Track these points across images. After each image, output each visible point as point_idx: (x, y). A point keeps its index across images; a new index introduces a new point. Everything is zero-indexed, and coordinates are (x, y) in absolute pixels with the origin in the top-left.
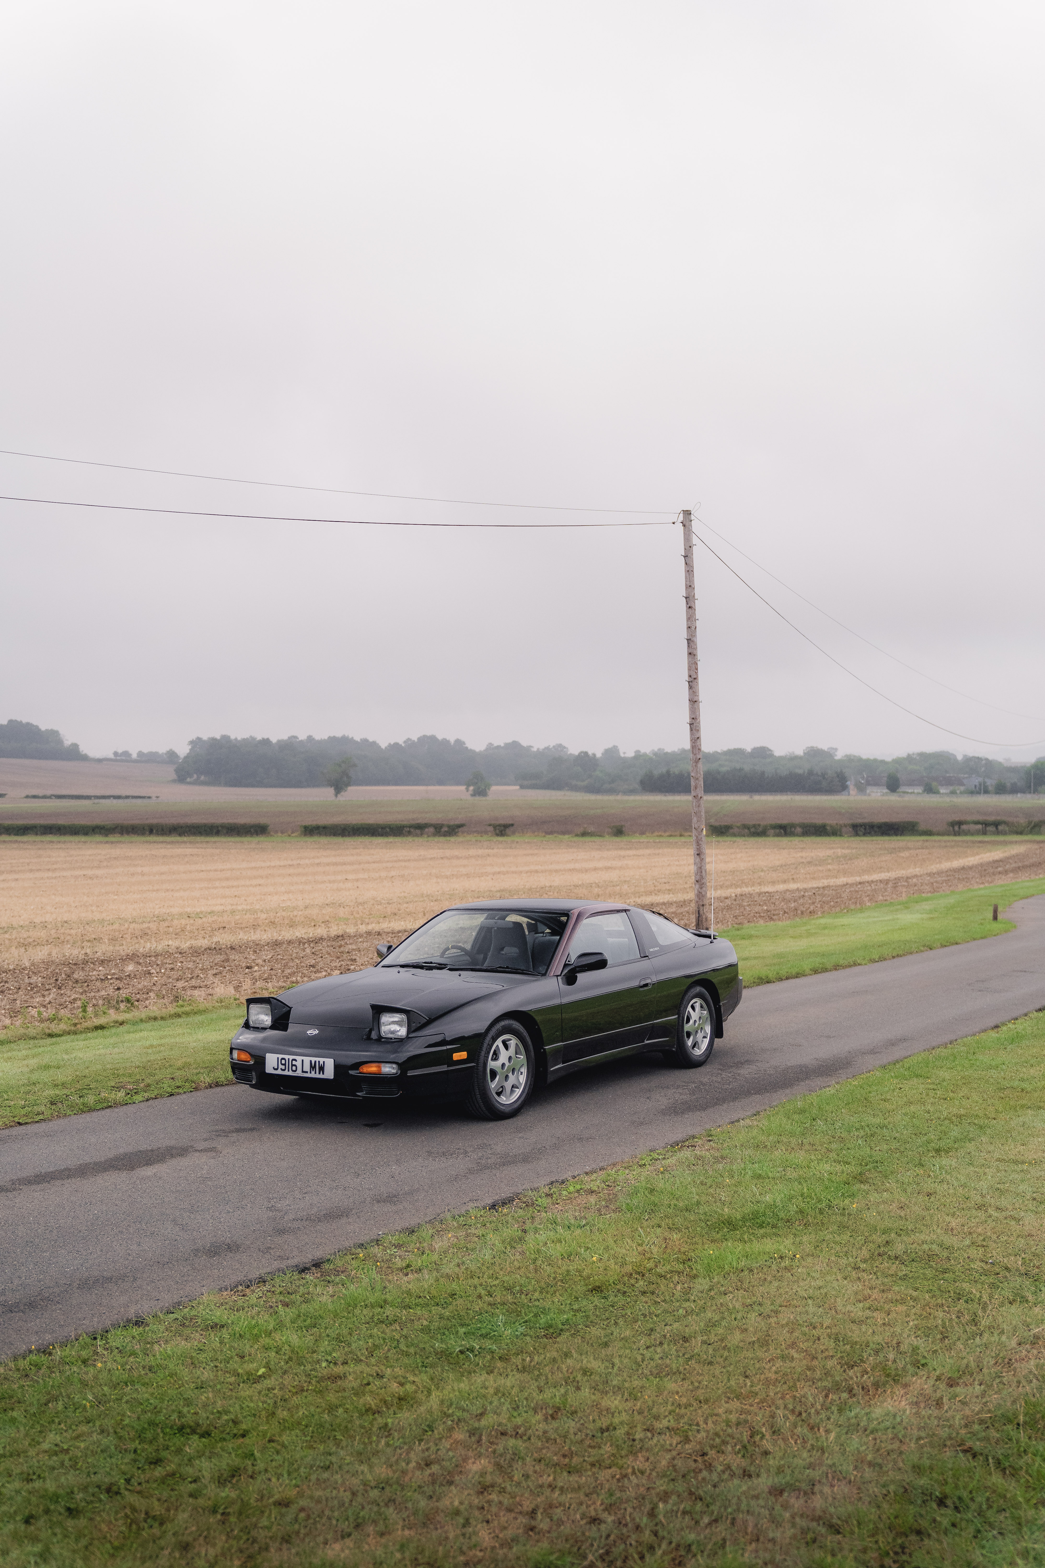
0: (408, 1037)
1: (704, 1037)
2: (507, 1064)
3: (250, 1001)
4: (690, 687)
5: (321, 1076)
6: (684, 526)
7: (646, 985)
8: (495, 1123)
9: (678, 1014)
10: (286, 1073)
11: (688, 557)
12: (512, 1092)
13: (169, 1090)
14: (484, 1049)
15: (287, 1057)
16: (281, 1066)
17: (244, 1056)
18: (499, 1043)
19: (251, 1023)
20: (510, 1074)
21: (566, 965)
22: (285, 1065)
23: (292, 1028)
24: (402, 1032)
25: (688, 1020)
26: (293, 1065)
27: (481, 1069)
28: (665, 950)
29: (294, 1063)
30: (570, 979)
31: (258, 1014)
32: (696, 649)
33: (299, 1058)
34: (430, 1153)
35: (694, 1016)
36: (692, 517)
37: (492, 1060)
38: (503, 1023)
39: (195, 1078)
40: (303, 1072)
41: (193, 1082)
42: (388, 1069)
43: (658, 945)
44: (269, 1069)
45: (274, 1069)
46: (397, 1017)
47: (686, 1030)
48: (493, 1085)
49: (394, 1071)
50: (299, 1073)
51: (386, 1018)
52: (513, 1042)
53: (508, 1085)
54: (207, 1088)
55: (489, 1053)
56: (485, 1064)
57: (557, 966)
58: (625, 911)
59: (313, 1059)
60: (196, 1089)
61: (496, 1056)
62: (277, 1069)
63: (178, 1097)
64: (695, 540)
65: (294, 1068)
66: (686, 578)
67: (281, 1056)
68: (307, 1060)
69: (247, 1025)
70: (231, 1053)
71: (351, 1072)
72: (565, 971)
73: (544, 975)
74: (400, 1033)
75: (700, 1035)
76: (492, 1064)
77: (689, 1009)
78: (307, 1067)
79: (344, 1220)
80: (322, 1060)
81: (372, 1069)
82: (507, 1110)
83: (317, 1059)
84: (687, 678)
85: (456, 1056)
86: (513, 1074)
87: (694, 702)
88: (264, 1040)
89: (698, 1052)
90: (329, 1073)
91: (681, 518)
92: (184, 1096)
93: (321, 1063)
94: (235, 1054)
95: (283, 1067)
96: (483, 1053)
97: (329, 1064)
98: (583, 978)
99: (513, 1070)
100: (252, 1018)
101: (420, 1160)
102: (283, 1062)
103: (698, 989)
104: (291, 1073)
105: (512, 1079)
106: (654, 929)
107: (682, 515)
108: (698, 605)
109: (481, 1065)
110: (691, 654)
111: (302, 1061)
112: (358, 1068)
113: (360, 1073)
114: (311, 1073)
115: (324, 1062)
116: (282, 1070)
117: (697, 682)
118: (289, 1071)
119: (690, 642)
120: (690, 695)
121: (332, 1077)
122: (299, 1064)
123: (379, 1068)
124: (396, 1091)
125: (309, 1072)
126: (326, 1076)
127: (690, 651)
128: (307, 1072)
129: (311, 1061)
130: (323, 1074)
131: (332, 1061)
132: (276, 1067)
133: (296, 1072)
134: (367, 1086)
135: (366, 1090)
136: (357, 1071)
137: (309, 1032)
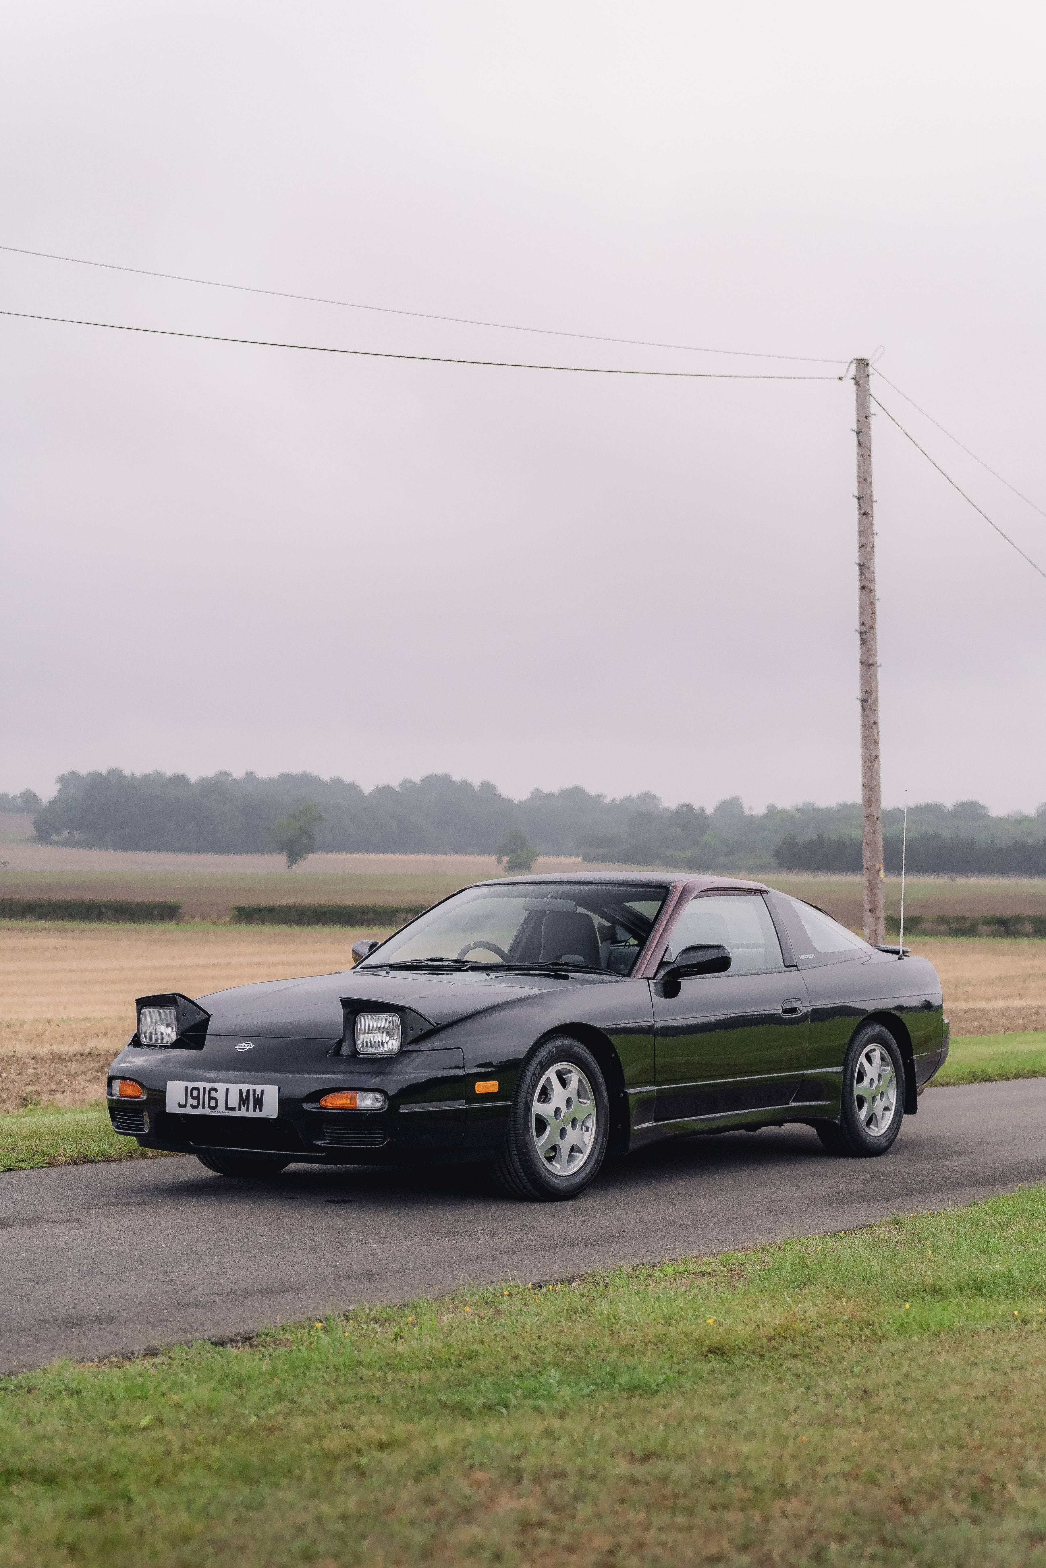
0: (402, 1053)
1: (887, 1109)
2: (564, 1110)
3: (143, 1003)
4: (863, 642)
5: (257, 1114)
6: (857, 383)
7: (793, 1010)
8: (542, 1205)
9: (845, 1064)
10: (199, 1111)
11: (862, 434)
12: (571, 1158)
13: (6, 1163)
14: (527, 1080)
15: (200, 1085)
16: (191, 1101)
17: (131, 1090)
18: (551, 1073)
19: (144, 1040)
20: (569, 1128)
21: (662, 964)
22: (198, 1098)
23: (210, 1044)
24: (392, 1045)
25: (860, 1079)
26: (210, 1098)
27: (521, 1112)
28: (825, 960)
29: (213, 1094)
30: (670, 988)
31: (155, 1023)
32: (872, 580)
33: (221, 1087)
34: (434, 1233)
35: (871, 1071)
36: (871, 370)
37: (539, 1101)
38: (558, 1043)
39: (50, 1150)
40: (227, 1108)
41: (45, 1154)
42: (368, 1102)
43: (812, 950)
44: (171, 1107)
45: (180, 1106)
46: (382, 1020)
47: (856, 1093)
48: (541, 1143)
49: (378, 1105)
50: (221, 1111)
51: (366, 1022)
52: (575, 1077)
53: (565, 1146)
54: (69, 1164)
55: (534, 1087)
56: (528, 1107)
57: (649, 964)
58: (761, 892)
59: (245, 1087)
60: (51, 1164)
61: (545, 1095)
62: (184, 1106)
63: (21, 1173)
64: (874, 408)
65: (213, 1103)
66: (859, 466)
67: (191, 1085)
68: (234, 1088)
69: (136, 1042)
70: (110, 1085)
71: (307, 1106)
72: (662, 973)
73: (628, 975)
74: (386, 1048)
75: (879, 1104)
76: (538, 1108)
77: (863, 1059)
78: (234, 1101)
79: (291, 1296)
80: (258, 1088)
81: (341, 1101)
82: (563, 1185)
83: (251, 1087)
84: (857, 626)
85: (482, 1087)
86: (574, 1127)
87: (868, 665)
88: (164, 1061)
89: (878, 1131)
90: (270, 1109)
91: (853, 371)
92: (32, 1172)
93: (258, 1092)
94: (117, 1086)
95: (195, 1102)
96: (524, 1088)
97: (271, 1095)
98: (691, 986)
99: (574, 1122)
100: (146, 1029)
101: (418, 1239)
102: (195, 1093)
103: (877, 1029)
104: (207, 1112)
105: (573, 1136)
106: (808, 927)
107: (853, 366)
108: (877, 511)
109: (521, 1106)
110: (866, 588)
111: (227, 1090)
112: (317, 1101)
113: (322, 1108)
114: (240, 1109)
115: (262, 1091)
116: (192, 1106)
117: (874, 634)
118: (204, 1108)
119: (865, 568)
120: (862, 654)
121: (275, 1115)
122: (220, 1096)
123: (353, 1099)
124: (380, 1137)
125: (237, 1109)
126: (264, 1114)
127: (864, 583)
128: (234, 1109)
129: (241, 1090)
130: (261, 1110)
131: (276, 1088)
132: (183, 1102)
133: (216, 1110)
134: (330, 1129)
135: (332, 1137)
136: (318, 1105)
137: (239, 1047)
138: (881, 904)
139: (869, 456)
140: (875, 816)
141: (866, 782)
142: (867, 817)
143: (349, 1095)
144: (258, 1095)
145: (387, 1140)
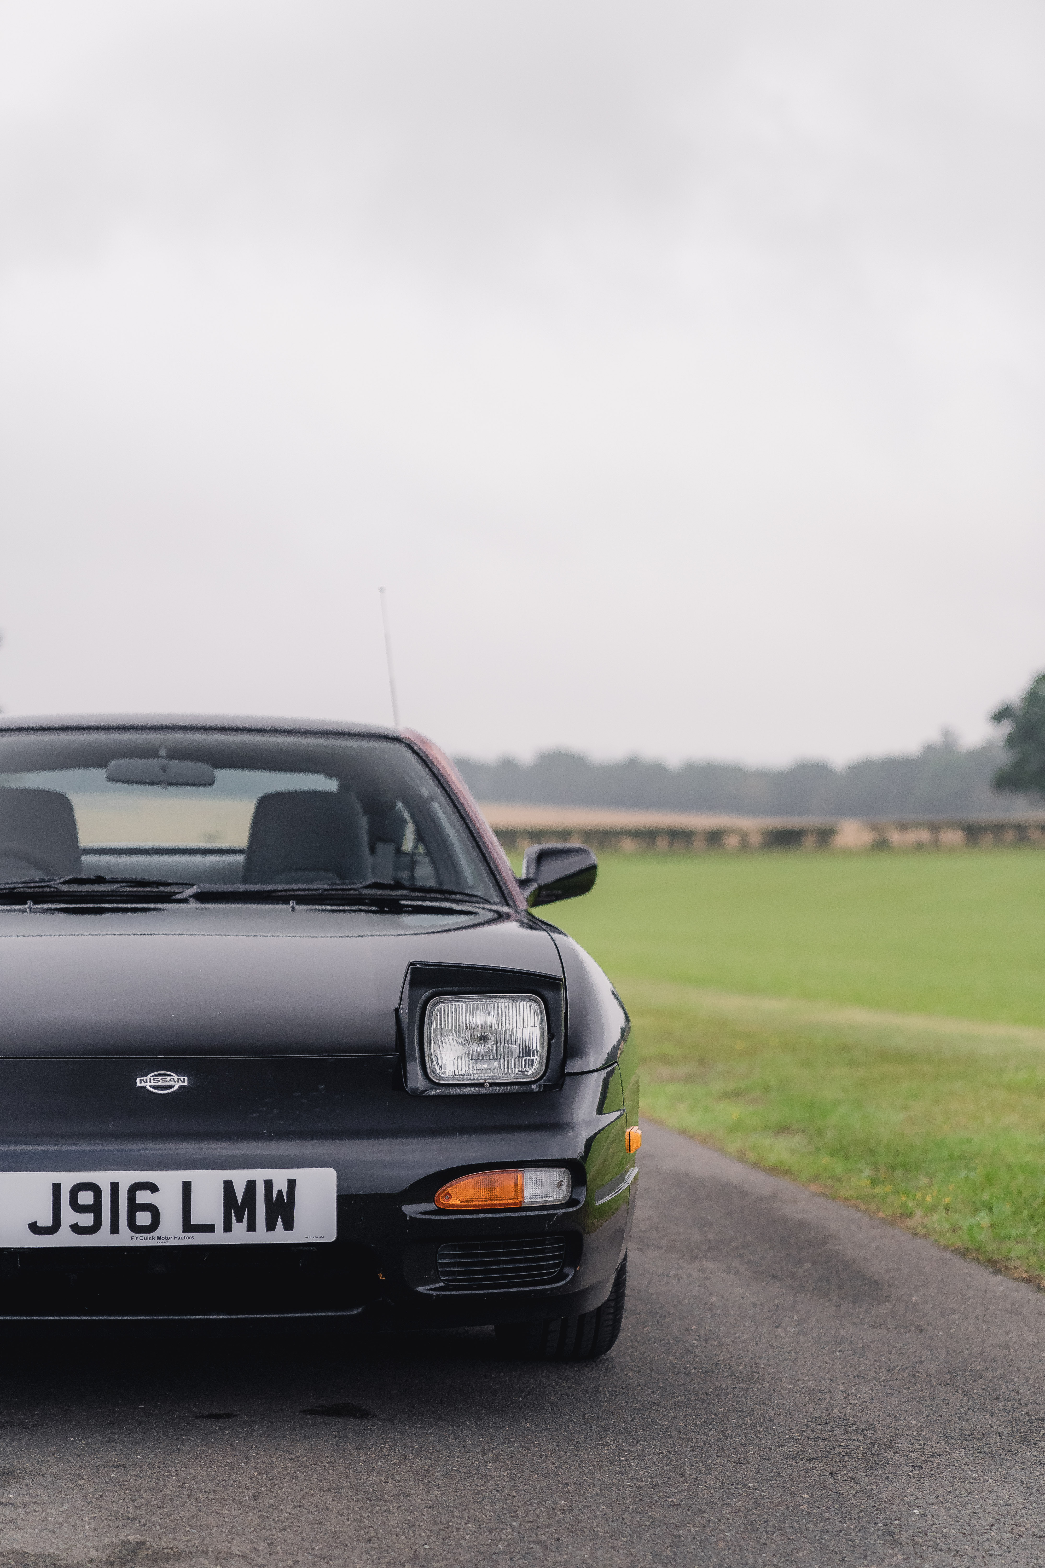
5: (280, 1236)
10: (103, 1239)
15: (103, 1179)
16: (69, 1216)
26: (134, 1207)
29: (142, 1197)
33: (169, 1179)
42: (542, 1189)
44: (8, 1235)
45: (34, 1228)
49: (560, 1194)
50: (170, 1232)
59: (239, 1178)
62: (48, 1230)
67: (68, 1179)
68: (209, 1181)
71: (410, 1210)
78: (207, 1210)
80: (280, 1178)
81: (479, 1193)
83: (259, 1175)
90: (316, 1224)
93: (278, 1187)
95: (87, 1220)
97: (319, 1190)
102: (85, 1198)
104: (126, 1238)
111: (187, 1186)
112: (430, 1198)
113: (440, 1212)
114: (227, 1228)
115: (292, 1184)
116: (76, 1229)
118: (114, 1229)
121: (330, 1236)
122: (168, 1199)
123: (517, 1188)
124: (555, 1266)
125: (219, 1226)
126: (297, 1235)
128: (210, 1228)
129: (228, 1186)
130: (289, 1226)
131: (329, 1176)
132: (46, 1221)
133: (155, 1234)
134: (454, 1256)
135: (453, 1273)
136: (431, 1206)
137: (148, 1082)
143: (504, 1179)
144: (280, 1192)
145: (571, 1272)
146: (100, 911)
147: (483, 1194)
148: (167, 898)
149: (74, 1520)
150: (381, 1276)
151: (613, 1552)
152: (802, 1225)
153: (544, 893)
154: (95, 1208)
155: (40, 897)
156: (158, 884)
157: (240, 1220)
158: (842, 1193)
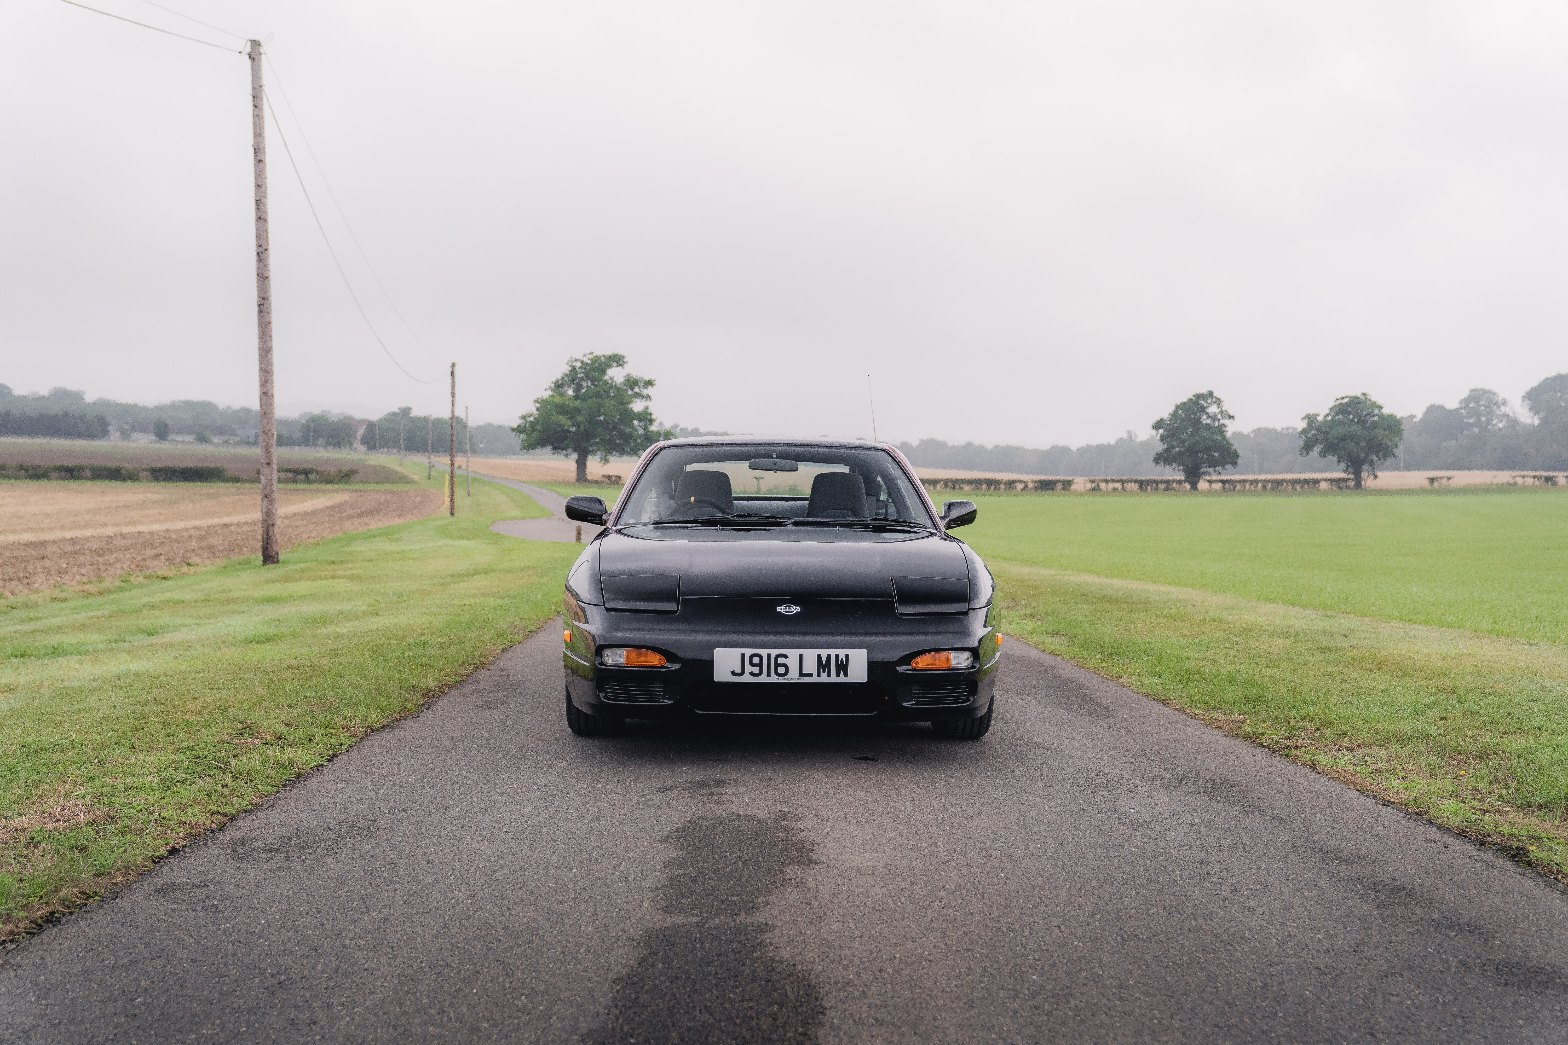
5: (842, 679)
6: (251, 58)
10: (763, 679)
11: (258, 98)
15: (764, 652)
16: (749, 668)
26: (777, 665)
29: (781, 660)
32: (266, 213)
33: (793, 654)
36: (260, 50)
42: (959, 661)
44: (720, 675)
45: (733, 673)
49: (968, 663)
50: (793, 676)
59: (824, 653)
62: (740, 675)
66: (257, 124)
67: (748, 652)
68: (811, 654)
70: (598, 654)
71: (898, 670)
78: (809, 667)
80: (842, 653)
83: (833, 652)
84: (255, 247)
87: (263, 278)
90: (858, 674)
93: (841, 657)
94: (619, 654)
95: (756, 670)
97: (858, 659)
102: (756, 660)
104: (773, 679)
110: (261, 219)
111: (801, 656)
112: (909, 663)
113: (913, 670)
114: (819, 675)
115: (847, 656)
116: (752, 674)
117: (268, 254)
118: (769, 674)
119: (260, 204)
120: (258, 268)
121: (864, 679)
122: (792, 662)
123: (948, 660)
124: (965, 696)
125: (815, 674)
126: (849, 679)
127: (259, 215)
128: (811, 675)
129: (819, 656)
130: (846, 675)
131: (864, 652)
132: (739, 670)
133: (786, 677)
134: (919, 690)
135: (919, 698)
136: (909, 667)
137: (782, 609)
138: (275, 460)
139: (262, 117)
140: (270, 393)
141: (262, 367)
142: (264, 393)
143: (942, 656)
144: (842, 659)
145: (972, 700)
146: (749, 530)
147: (933, 662)
148: (779, 524)
149: (757, 801)
150: (887, 698)
151: (997, 822)
152: (1069, 680)
153: (952, 523)
154: (760, 665)
155: (725, 524)
156: (775, 518)
157: (824, 671)
158: (1087, 666)
